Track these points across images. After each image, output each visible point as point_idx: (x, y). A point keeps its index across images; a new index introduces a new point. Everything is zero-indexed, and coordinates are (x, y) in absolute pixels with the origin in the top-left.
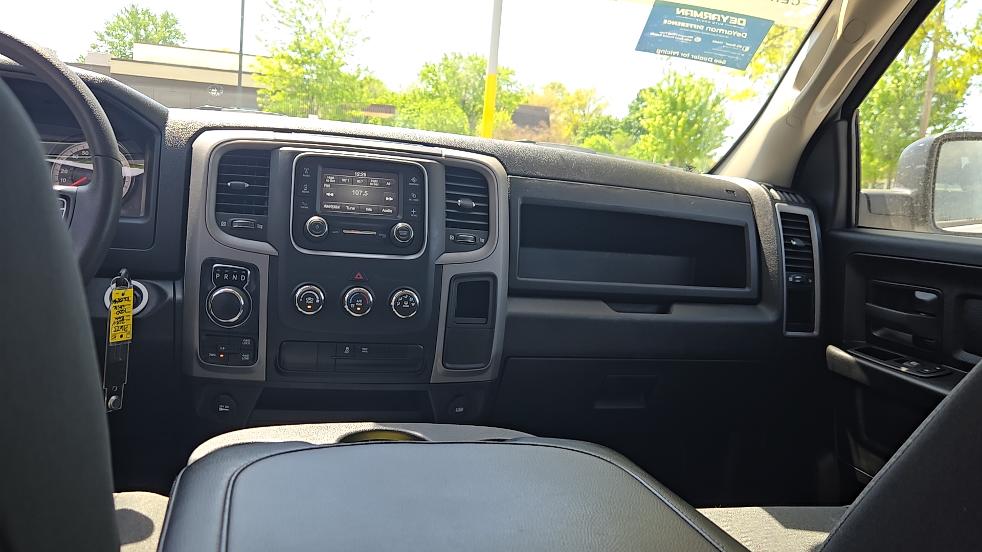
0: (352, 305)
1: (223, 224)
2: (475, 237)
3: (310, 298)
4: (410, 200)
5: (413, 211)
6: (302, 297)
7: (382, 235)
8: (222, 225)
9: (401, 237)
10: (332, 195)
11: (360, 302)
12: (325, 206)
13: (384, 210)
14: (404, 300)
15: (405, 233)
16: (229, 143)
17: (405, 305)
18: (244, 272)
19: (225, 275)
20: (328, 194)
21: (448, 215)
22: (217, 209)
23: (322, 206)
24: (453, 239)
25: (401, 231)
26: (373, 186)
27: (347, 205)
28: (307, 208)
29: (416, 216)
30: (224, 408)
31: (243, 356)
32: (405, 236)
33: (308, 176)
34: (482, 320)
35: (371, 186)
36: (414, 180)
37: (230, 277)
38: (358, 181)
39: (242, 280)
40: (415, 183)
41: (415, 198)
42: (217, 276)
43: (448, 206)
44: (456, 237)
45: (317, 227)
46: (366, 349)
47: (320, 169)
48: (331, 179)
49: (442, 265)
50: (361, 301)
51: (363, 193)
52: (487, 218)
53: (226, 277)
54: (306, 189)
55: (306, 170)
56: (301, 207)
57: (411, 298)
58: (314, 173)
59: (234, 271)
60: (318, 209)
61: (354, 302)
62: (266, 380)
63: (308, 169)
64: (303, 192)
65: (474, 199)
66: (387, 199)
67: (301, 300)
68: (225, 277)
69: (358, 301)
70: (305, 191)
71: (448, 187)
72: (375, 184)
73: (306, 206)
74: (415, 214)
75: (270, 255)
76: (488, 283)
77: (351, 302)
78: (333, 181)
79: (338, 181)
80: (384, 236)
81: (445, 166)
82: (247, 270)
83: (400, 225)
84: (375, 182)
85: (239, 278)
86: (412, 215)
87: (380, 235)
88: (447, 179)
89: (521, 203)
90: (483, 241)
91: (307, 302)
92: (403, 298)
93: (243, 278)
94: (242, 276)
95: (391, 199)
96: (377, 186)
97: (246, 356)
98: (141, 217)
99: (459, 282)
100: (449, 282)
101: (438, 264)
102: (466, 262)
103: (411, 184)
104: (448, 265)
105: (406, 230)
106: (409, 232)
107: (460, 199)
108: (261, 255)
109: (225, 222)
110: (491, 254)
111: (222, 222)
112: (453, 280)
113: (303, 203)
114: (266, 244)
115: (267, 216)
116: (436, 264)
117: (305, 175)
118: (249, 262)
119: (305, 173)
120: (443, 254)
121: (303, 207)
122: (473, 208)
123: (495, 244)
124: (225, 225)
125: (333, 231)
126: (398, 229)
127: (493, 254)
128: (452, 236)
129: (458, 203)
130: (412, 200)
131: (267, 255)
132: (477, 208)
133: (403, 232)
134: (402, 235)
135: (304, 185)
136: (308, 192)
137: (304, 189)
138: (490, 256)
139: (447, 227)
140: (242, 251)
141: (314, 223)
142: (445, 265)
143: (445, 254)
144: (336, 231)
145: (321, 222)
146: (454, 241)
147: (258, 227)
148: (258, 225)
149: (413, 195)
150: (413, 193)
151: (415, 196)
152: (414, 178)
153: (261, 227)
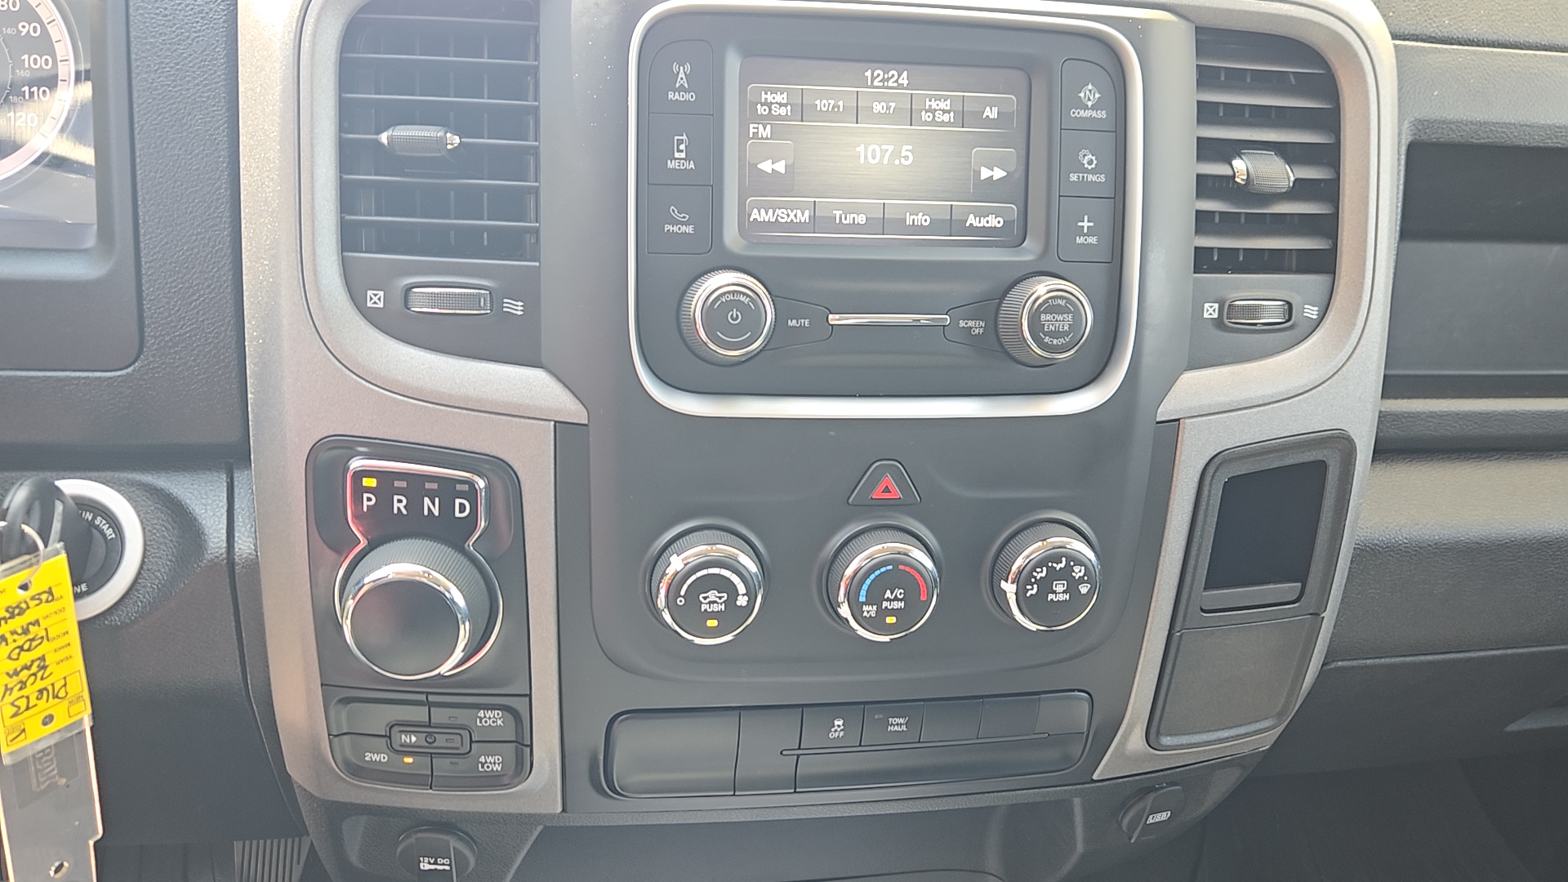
0: (865, 608)
1: (375, 299)
2: (1289, 304)
3: (713, 595)
4: (1074, 177)
5: (1086, 224)
6: (682, 593)
7: (971, 323)
8: (369, 304)
9: (1047, 339)
10: (780, 167)
11: (897, 598)
12: (755, 215)
13: (972, 220)
14: (1053, 575)
15: (1064, 322)
17: (1054, 592)
18: (466, 487)
19: (396, 498)
20: (766, 166)
21: (1204, 222)
22: (349, 238)
23: (743, 214)
24: (1215, 315)
25: (1049, 317)
26: (933, 122)
27: (838, 206)
28: (689, 229)
29: (1092, 240)
30: (435, 863)
31: (482, 759)
32: (1066, 334)
33: (687, 96)
34: (1290, 588)
35: (926, 123)
36: (1090, 94)
37: (415, 505)
38: (878, 107)
39: (457, 514)
40: (1093, 108)
41: (1092, 172)
42: (366, 503)
43: (1205, 186)
44: (1228, 310)
45: (735, 317)
46: (901, 721)
47: (733, 64)
48: (777, 99)
49: (1178, 420)
50: (899, 592)
51: (896, 154)
52: (1328, 226)
53: (400, 504)
54: (683, 155)
55: (682, 75)
56: (668, 227)
57: (1076, 569)
58: (710, 84)
59: (428, 486)
60: (732, 237)
61: (875, 597)
62: (564, 810)
63: (688, 68)
64: (671, 165)
65: (1289, 153)
66: (985, 173)
67: (681, 601)
68: (396, 505)
69: (888, 594)
70: (679, 160)
71: (1206, 113)
72: (940, 117)
73: (686, 224)
74: (1091, 232)
75: (555, 422)
76: (1321, 466)
77: (862, 599)
78: (783, 111)
79: (802, 111)
80: (977, 327)
81: (1196, 27)
82: (476, 478)
83: (1042, 288)
84: (940, 105)
85: (448, 508)
86: (1080, 240)
87: (962, 324)
88: (1206, 78)
89: (1410, 138)
90: (1312, 312)
91: (704, 607)
92: (1051, 570)
93: (462, 508)
94: (458, 501)
95: (998, 174)
96: (949, 124)
97: (490, 759)
98: (85, 251)
99: (1230, 475)
100: (1196, 479)
101: (1163, 419)
102: (1261, 403)
103: (1079, 113)
104: (1199, 419)
105: (1067, 311)
106: (1078, 317)
107: (1243, 156)
108: (522, 420)
109: (381, 294)
110: (1341, 365)
111: (370, 293)
112: (1211, 470)
113: (673, 211)
114: (538, 375)
115: (537, 264)
116: (1158, 420)
117: (677, 93)
118: (478, 451)
119: (677, 85)
120: (1182, 376)
121: (675, 229)
122: (1285, 190)
123: (1357, 327)
124: (381, 305)
125: (789, 321)
126: (1037, 308)
127: (1349, 363)
128: (1211, 307)
129: (1237, 174)
130: (1079, 178)
131: (547, 423)
132: (1301, 190)
133: (1057, 321)
134: (1053, 329)
135: (676, 138)
136: (692, 165)
137: (677, 155)
138: (1340, 373)
139: (1195, 272)
140: (449, 409)
141: (720, 302)
142: (1187, 421)
143: (1188, 377)
144: (802, 321)
145: (744, 294)
146: (1219, 323)
147: (505, 309)
148: (505, 300)
149: (1086, 157)
150: (1084, 152)
151: (1090, 162)
152: (1090, 87)
153: (516, 308)
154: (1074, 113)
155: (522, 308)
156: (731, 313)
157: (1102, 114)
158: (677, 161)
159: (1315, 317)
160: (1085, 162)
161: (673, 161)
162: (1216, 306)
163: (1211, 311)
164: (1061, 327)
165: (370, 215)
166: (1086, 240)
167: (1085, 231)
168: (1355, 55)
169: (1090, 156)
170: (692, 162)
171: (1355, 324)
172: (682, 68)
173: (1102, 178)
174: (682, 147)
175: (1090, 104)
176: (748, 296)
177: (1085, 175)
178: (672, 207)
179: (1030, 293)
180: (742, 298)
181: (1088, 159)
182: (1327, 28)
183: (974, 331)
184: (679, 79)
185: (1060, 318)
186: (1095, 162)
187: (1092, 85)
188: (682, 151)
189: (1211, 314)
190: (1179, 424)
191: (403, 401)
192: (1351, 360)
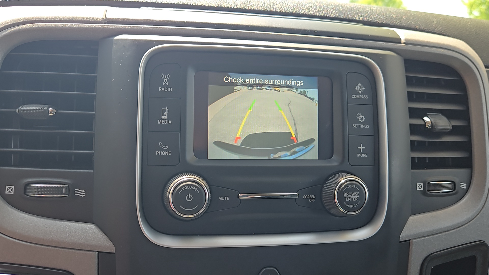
1: (10, 190)
2: (454, 183)
4: (355, 126)
5: (361, 148)
7: (309, 197)
8: (7, 192)
9: (347, 205)
16: (20, 27)
21: (414, 146)
24: (422, 189)
25: (348, 194)
28: (169, 153)
29: (365, 155)
32: (356, 202)
33: (168, 89)
36: (360, 88)
40: (362, 94)
41: (363, 123)
43: (414, 129)
44: (427, 186)
45: (189, 198)
47: (191, 75)
49: (409, 240)
52: (467, 147)
54: (166, 117)
55: (166, 79)
56: (158, 152)
58: (180, 84)
60: (190, 156)
63: (169, 76)
64: (160, 122)
65: (448, 114)
70: (164, 120)
71: (411, 97)
73: (167, 151)
74: (364, 151)
75: (99, 252)
80: (312, 198)
81: (404, 59)
83: (343, 180)
86: (359, 155)
87: (305, 197)
88: (410, 81)
90: (464, 186)
99: (434, 265)
100: (419, 268)
101: (402, 240)
102: (446, 230)
103: (355, 96)
104: (419, 239)
105: (357, 191)
106: (362, 193)
107: (428, 116)
108: (81, 252)
109: (13, 187)
110: (480, 210)
111: (7, 187)
112: (426, 264)
113: (160, 144)
114: (92, 227)
115: (93, 171)
116: (400, 241)
117: (163, 88)
118: (58, 268)
119: (163, 84)
120: (409, 219)
121: (162, 153)
122: (448, 131)
123: (485, 193)
124: (12, 193)
125: (219, 198)
126: (342, 190)
127: (483, 210)
128: (420, 185)
129: (426, 124)
130: (357, 126)
131: (94, 253)
132: (455, 131)
133: (352, 196)
134: (350, 200)
135: (162, 109)
136: (170, 122)
137: (163, 117)
138: (480, 214)
139: (412, 169)
140: (43, 247)
141: (182, 190)
142: (414, 241)
143: (412, 219)
144: (226, 197)
145: (194, 186)
146: (424, 193)
147: (75, 194)
148: (76, 190)
149: (360, 117)
150: (359, 114)
151: (362, 119)
152: (360, 85)
153: (82, 193)
154: (353, 96)
155: (84, 193)
156: (188, 196)
157: (366, 97)
158: (162, 120)
159: (465, 188)
160: (359, 119)
161: (161, 121)
162: (422, 184)
163: (420, 187)
164: (354, 199)
165: (17, 148)
166: (362, 155)
167: (361, 151)
168: (473, 72)
169: (362, 116)
170: (170, 121)
171: (484, 191)
172: (166, 76)
173: (368, 126)
174: (165, 113)
175: (360, 92)
176: (196, 187)
177: (360, 125)
178: (160, 143)
179: (338, 182)
180: (193, 188)
181: (361, 118)
182: (460, 59)
183: (310, 200)
184: (164, 81)
185: (353, 194)
186: (364, 119)
187: (361, 84)
188: (165, 115)
189: (420, 188)
190: (410, 242)
191: (19, 243)
192: (484, 208)
